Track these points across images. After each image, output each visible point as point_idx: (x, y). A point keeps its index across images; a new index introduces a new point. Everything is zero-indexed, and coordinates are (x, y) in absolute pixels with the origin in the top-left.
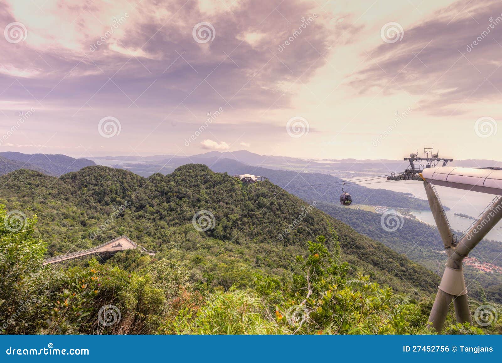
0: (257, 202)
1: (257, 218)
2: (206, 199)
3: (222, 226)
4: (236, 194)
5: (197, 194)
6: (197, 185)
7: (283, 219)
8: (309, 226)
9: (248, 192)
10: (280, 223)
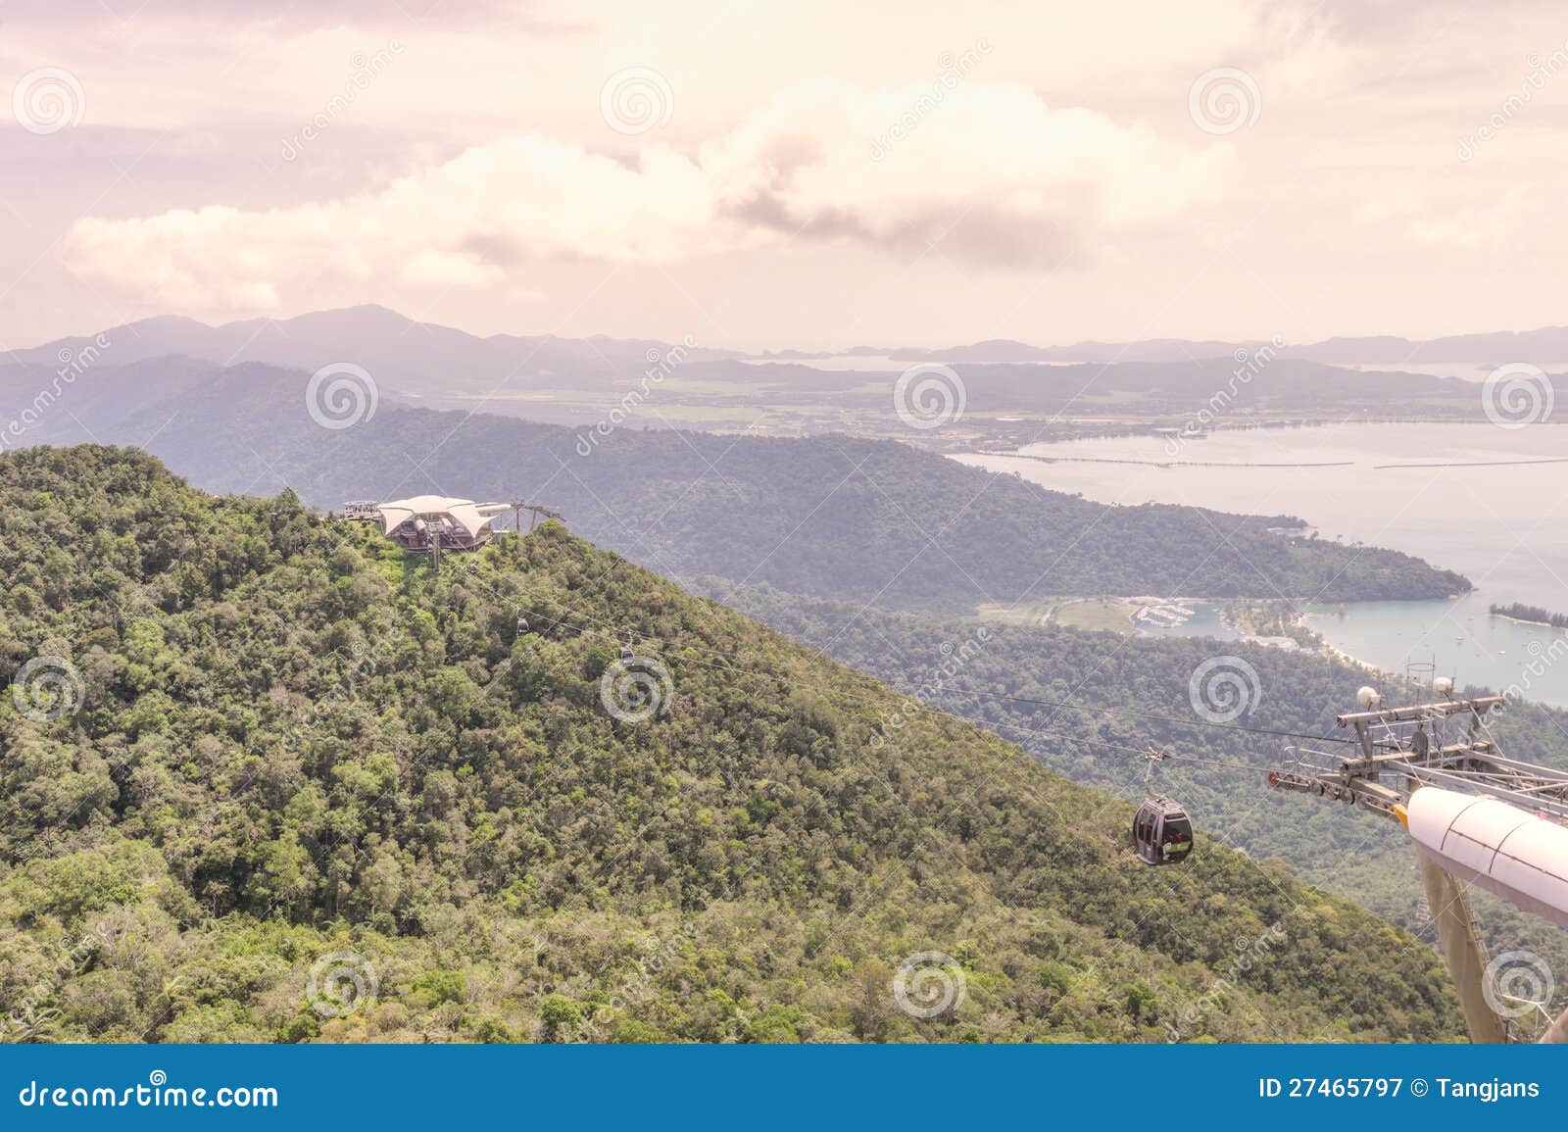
0: (506, 664)
1: (512, 765)
2: (172, 677)
3: (302, 836)
4: (366, 627)
5: (105, 644)
6: (103, 591)
7: (663, 750)
8: (813, 772)
9: (443, 609)
10: (649, 781)
